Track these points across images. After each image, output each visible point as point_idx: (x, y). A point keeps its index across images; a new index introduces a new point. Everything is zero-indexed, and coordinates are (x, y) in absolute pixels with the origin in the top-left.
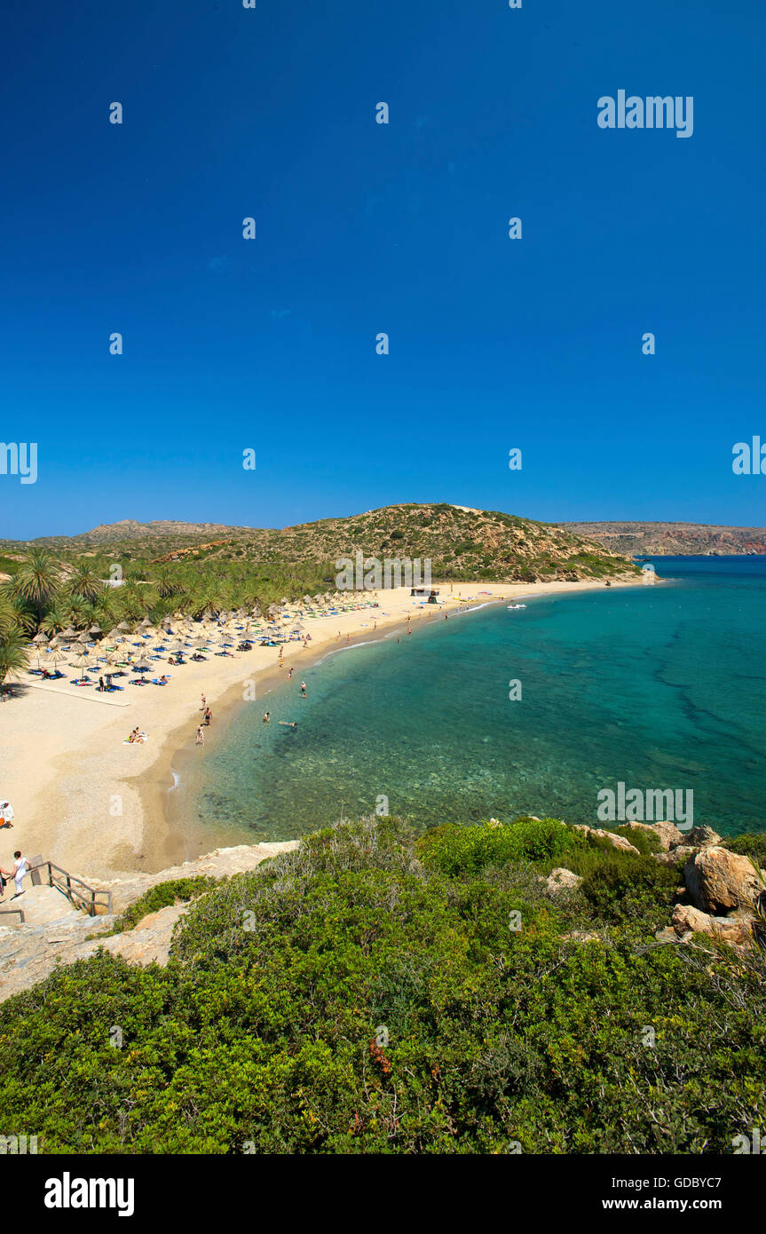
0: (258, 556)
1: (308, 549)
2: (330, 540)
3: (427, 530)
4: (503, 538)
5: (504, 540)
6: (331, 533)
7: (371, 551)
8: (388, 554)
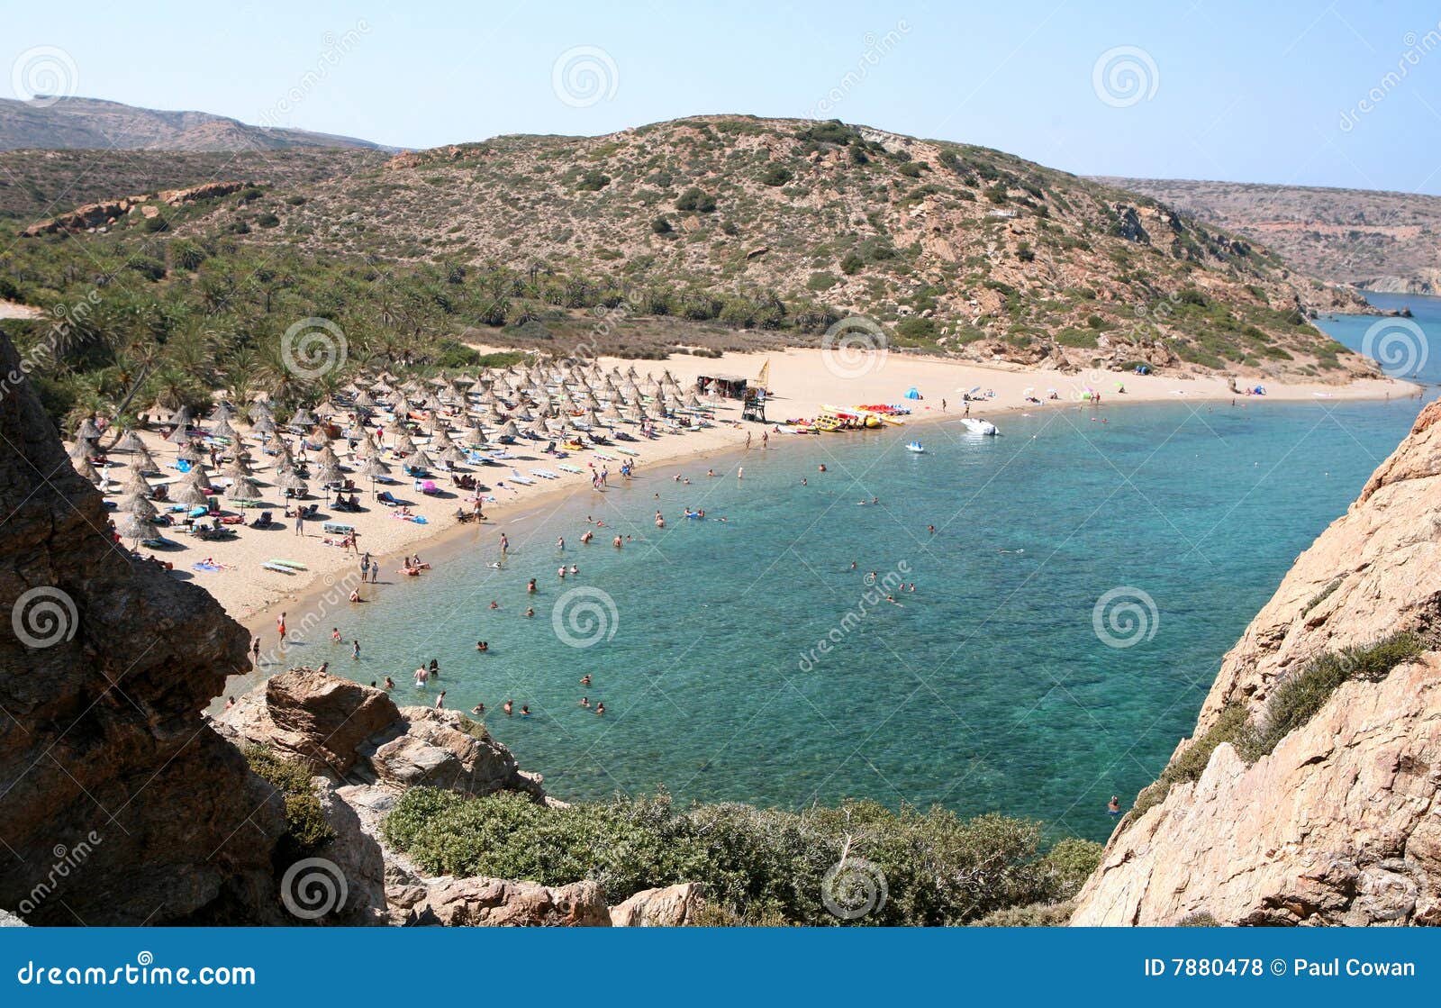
0: (318, 232)
1: (454, 224)
2: (514, 202)
3: (775, 194)
4: (975, 235)
5: (979, 243)
6: (519, 181)
7: (622, 241)
8: (666, 255)
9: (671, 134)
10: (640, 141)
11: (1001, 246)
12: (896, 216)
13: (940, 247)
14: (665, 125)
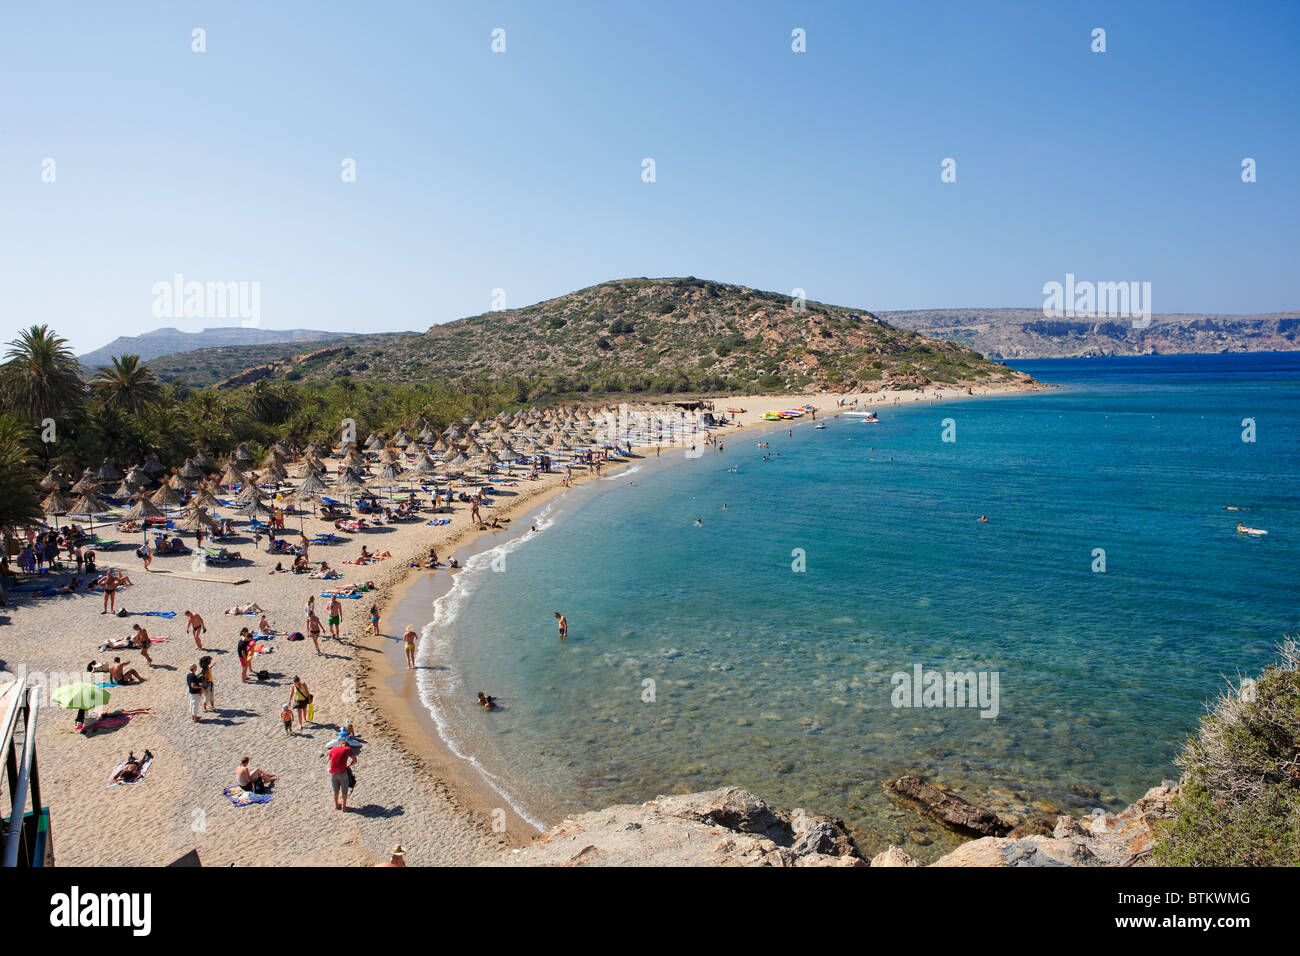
0: (393, 371)
1: (475, 356)
2: (510, 340)
3: (667, 318)
4: (792, 326)
5: (796, 330)
6: (512, 328)
7: (580, 355)
8: (608, 359)
9: (599, 292)
10: (581, 298)
11: (809, 331)
12: (742, 321)
13: (773, 335)
14: (594, 288)
